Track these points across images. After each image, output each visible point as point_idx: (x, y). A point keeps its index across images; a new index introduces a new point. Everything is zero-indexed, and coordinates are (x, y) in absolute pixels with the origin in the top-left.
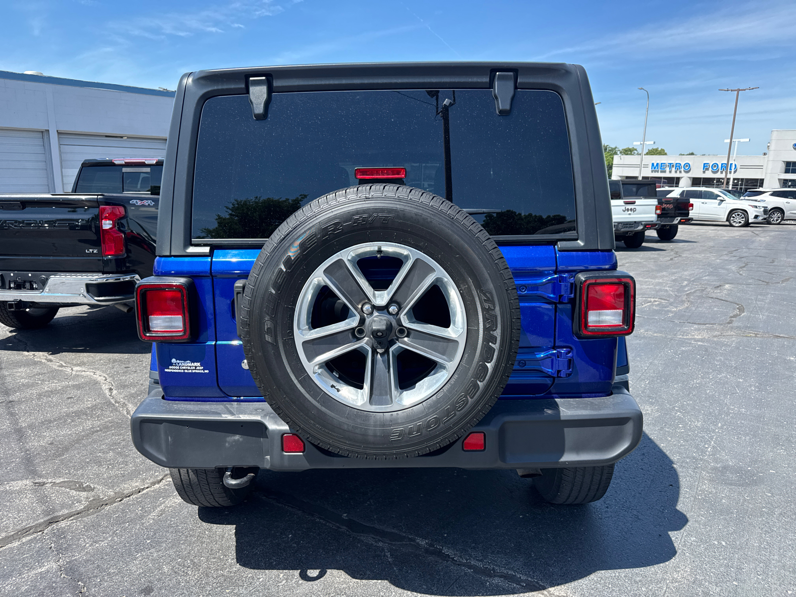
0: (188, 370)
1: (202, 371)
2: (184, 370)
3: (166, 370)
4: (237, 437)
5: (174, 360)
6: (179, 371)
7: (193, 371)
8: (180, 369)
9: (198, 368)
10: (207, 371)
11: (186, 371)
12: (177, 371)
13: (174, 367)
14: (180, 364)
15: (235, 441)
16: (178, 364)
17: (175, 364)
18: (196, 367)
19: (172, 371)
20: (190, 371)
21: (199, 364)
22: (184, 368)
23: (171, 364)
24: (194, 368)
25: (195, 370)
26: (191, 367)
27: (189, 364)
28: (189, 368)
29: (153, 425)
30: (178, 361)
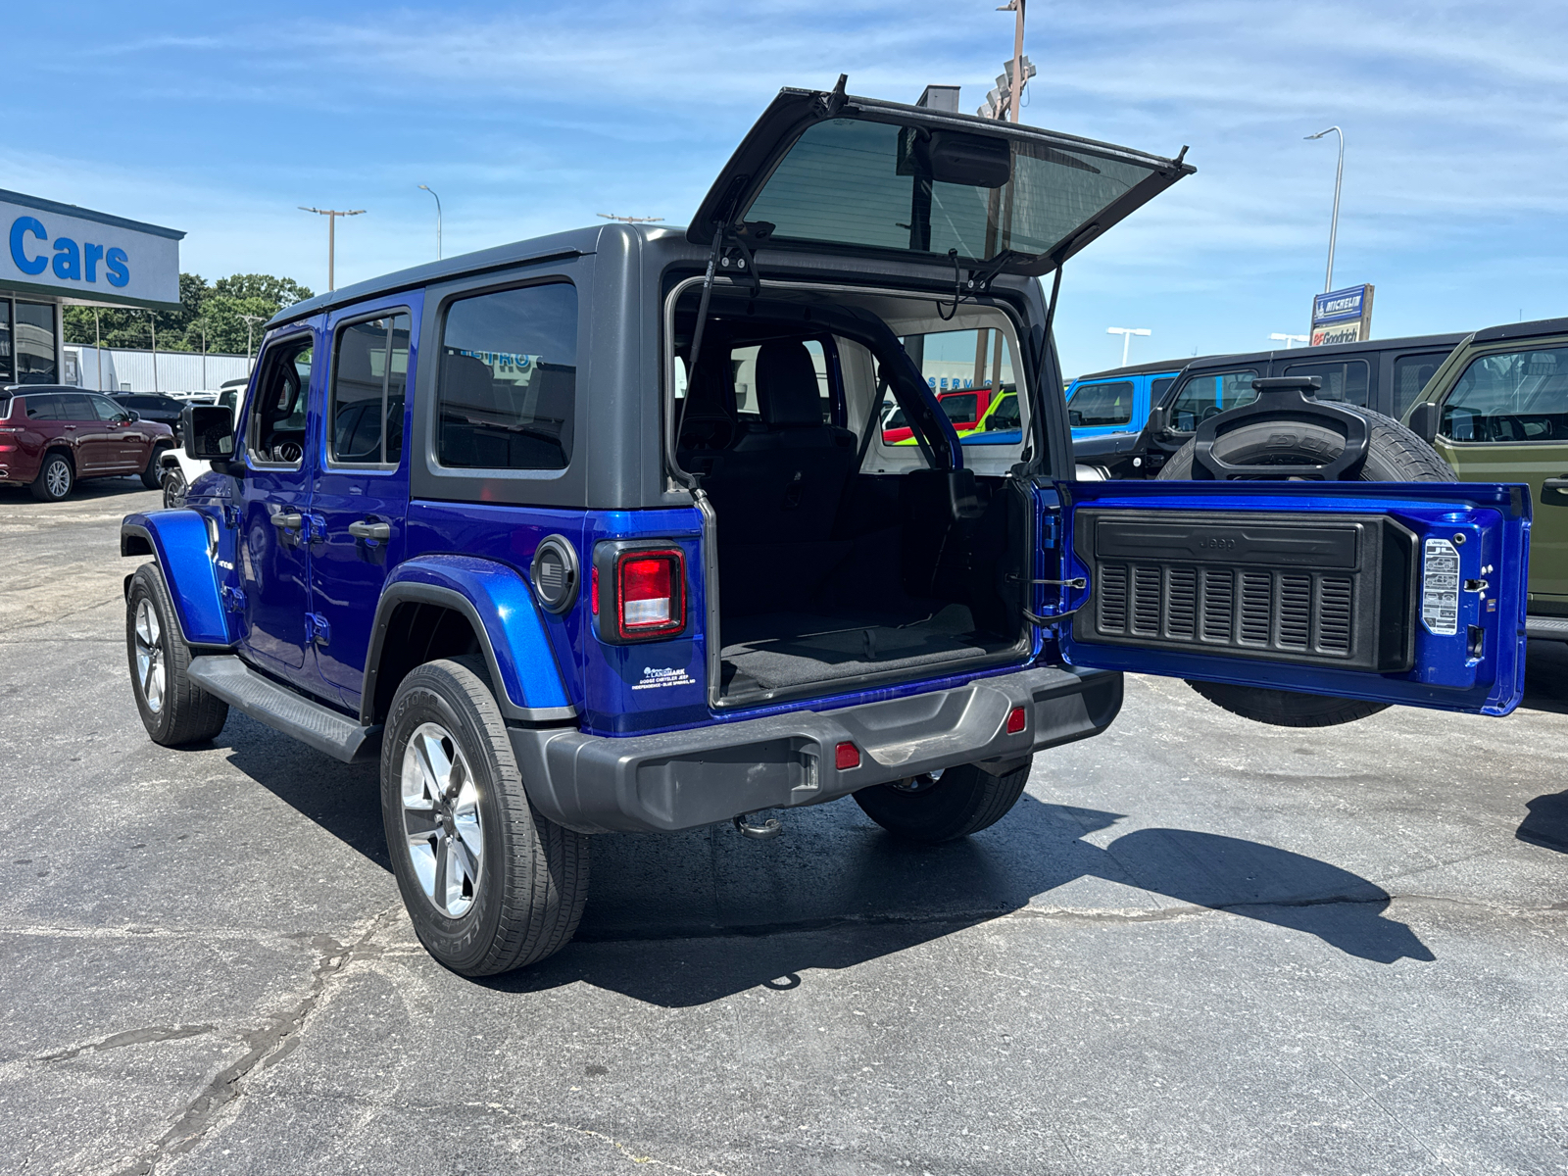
0: (667, 682)
1: (687, 682)
2: (662, 683)
3: (634, 688)
4: (760, 766)
5: (647, 670)
6: (655, 686)
7: (675, 683)
8: (656, 683)
9: (681, 678)
10: (692, 681)
11: (665, 685)
12: (651, 686)
13: (647, 681)
14: (656, 675)
15: (758, 772)
16: (654, 674)
17: (650, 675)
18: (678, 676)
19: (645, 687)
20: (670, 684)
21: (682, 671)
22: (662, 680)
23: (644, 677)
24: (676, 678)
25: (678, 680)
26: (671, 677)
27: (669, 672)
28: (669, 679)
29: (651, 769)
30: (654, 671)
